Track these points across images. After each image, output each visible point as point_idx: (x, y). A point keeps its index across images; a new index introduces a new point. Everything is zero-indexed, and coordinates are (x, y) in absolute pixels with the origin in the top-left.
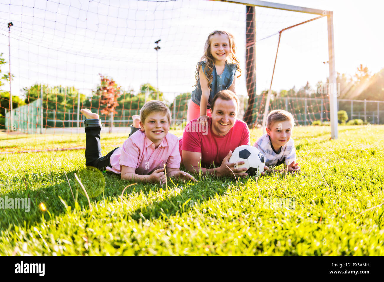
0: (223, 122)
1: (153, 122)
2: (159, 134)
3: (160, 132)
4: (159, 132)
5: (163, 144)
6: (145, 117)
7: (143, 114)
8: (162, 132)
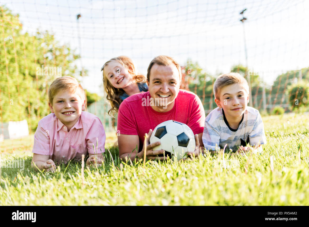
0: (162, 93)
1: (61, 101)
2: (69, 115)
3: (71, 113)
4: (69, 113)
5: (77, 126)
6: (53, 97)
7: (51, 94)
8: (74, 112)
